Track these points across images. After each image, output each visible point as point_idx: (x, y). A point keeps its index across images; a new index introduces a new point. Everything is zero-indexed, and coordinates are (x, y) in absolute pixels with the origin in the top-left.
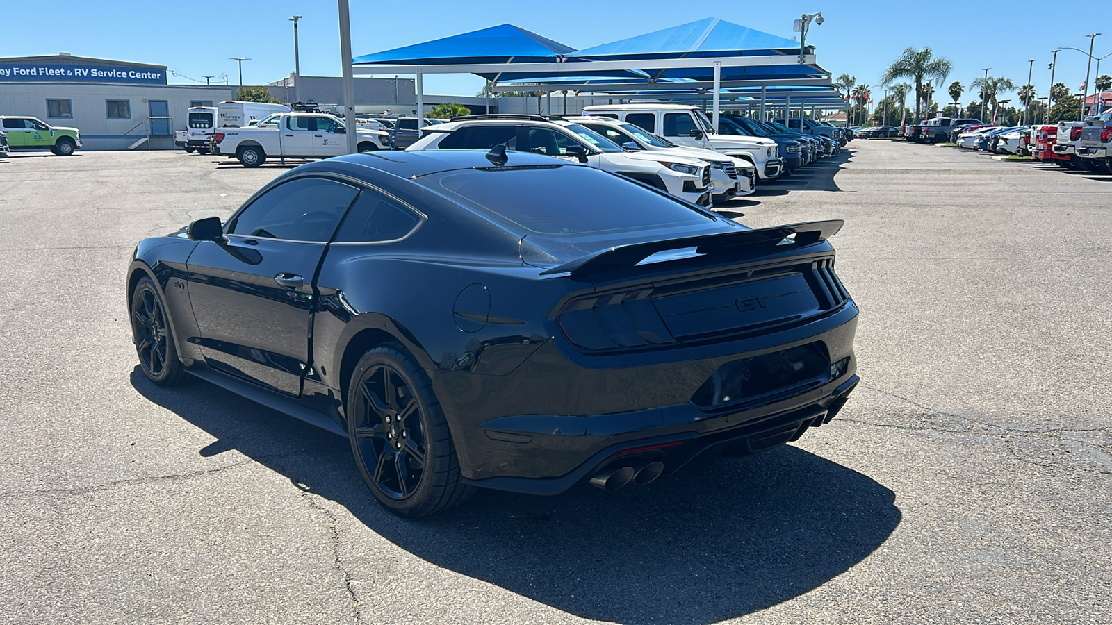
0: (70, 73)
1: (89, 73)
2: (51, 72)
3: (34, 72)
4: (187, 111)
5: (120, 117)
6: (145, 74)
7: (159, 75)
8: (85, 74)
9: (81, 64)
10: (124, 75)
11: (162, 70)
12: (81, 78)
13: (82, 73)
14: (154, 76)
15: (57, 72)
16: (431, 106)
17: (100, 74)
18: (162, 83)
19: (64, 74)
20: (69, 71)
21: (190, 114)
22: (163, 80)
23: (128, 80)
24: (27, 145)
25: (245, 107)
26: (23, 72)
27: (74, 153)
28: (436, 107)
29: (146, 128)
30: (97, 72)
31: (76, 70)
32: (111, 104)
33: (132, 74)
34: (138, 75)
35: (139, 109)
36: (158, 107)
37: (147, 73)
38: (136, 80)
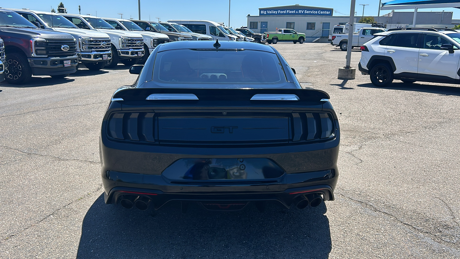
0: (297, 12)
1: (304, 12)
2: (291, 12)
3: (285, 12)
4: (333, 27)
5: (311, 29)
6: (324, 12)
7: (329, 12)
8: (302, 12)
9: (302, 8)
10: (316, 12)
11: (331, 11)
12: (301, 14)
13: (301, 12)
14: (328, 13)
15: (293, 12)
16: (454, 25)
17: (308, 12)
18: (330, 15)
19: (295, 13)
20: (297, 11)
21: (334, 28)
22: (331, 14)
23: (318, 14)
24: (290, 39)
25: (356, 25)
26: (282, 12)
27: (303, 43)
28: (457, 25)
29: (320, 34)
30: (307, 11)
31: (299, 11)
32: (308, 24)
33: (319, 12)
34: (322, 12)
35: (319, 26)
36: (326, 25)
37: (325, 11)
38: (321, 14)
